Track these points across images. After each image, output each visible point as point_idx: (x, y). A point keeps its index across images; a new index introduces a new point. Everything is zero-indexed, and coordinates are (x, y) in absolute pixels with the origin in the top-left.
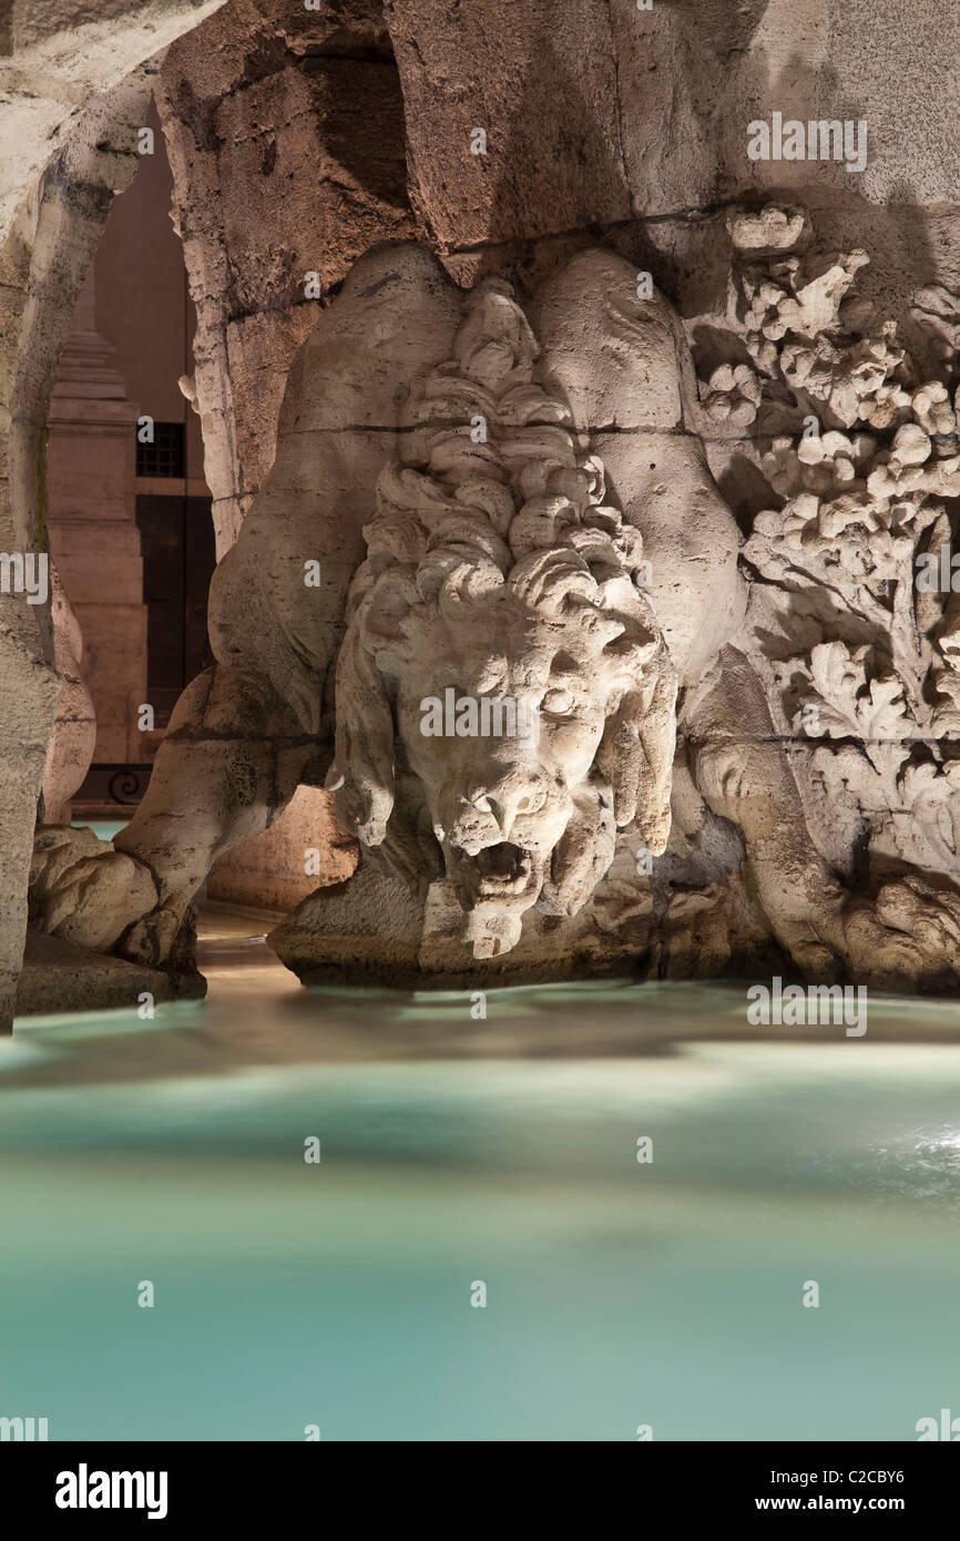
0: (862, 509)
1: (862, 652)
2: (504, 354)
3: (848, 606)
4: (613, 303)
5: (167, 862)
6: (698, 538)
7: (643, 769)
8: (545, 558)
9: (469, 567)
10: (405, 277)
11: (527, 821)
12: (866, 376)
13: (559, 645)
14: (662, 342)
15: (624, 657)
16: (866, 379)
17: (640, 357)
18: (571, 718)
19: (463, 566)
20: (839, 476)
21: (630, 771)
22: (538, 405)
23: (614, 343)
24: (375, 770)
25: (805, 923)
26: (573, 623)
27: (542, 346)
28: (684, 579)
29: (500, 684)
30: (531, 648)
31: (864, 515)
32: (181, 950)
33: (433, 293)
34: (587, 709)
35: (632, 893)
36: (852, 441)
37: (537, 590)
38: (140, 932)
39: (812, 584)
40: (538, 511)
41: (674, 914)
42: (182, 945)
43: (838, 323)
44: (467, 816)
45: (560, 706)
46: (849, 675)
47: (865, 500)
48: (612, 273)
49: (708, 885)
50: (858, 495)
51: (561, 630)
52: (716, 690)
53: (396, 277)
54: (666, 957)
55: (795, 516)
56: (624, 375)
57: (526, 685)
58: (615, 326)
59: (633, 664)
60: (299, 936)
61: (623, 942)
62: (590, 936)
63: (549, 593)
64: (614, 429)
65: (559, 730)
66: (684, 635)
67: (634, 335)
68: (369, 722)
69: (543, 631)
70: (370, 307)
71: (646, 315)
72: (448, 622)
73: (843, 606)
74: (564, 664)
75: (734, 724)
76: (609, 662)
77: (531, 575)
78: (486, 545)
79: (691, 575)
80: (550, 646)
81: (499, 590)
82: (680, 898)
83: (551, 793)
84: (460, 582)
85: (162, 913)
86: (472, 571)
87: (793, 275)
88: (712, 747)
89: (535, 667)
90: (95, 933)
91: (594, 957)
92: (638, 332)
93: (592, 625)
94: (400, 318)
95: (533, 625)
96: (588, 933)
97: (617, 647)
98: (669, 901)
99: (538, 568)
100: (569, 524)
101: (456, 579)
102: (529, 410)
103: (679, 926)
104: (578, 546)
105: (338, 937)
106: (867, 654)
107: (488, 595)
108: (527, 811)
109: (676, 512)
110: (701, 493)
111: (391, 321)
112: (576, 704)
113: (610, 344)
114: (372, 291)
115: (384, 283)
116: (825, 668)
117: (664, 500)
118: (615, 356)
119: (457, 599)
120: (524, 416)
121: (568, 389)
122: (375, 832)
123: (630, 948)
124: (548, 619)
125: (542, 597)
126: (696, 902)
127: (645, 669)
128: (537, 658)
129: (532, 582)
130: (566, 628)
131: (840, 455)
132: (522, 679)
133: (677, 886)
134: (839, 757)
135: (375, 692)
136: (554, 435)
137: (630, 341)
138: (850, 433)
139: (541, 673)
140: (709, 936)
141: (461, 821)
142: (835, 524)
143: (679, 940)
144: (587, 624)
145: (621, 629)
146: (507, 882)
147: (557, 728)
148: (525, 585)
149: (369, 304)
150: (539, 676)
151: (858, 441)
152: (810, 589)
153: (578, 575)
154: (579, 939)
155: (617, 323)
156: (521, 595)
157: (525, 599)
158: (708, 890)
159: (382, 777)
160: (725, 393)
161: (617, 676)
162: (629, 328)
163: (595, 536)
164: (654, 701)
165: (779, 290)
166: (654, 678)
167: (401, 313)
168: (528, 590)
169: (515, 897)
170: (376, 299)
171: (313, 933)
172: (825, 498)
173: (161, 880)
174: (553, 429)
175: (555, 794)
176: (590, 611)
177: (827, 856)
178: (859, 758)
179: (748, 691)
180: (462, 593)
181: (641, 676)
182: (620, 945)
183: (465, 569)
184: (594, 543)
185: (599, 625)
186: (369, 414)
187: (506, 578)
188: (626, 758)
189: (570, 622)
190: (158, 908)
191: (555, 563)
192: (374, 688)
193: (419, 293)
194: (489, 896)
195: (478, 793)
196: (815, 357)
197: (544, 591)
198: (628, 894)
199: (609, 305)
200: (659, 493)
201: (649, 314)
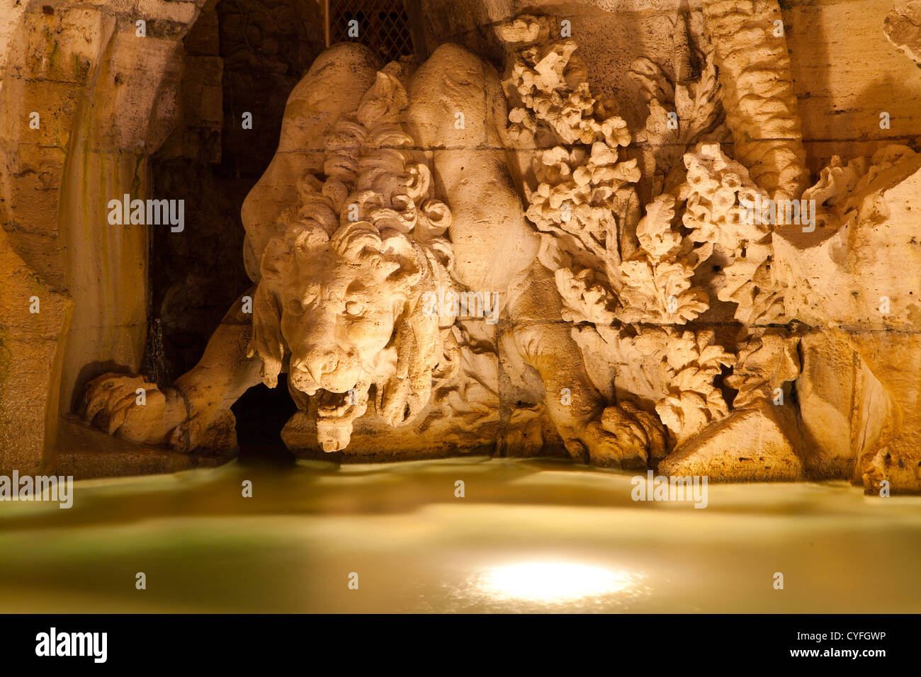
0: (570, 192)
1: (583, 274)
2: (377, 106)
3: (585, 246)
4: (448, 75)
5: (194, 394)
6: (486, 210)
7: (413, 345)
8: (349, 227)
9: (307, 232)
10: (338, 64)
11: (327, 377)
12: (568, 115)
13: (355, 276)
14: (473, 96)
15: (397, 282)
16: (568, 117)
17: (455, 106)
18: (362, 318)
19: (304, 232)
20: (561, 172)
21: (405, 347)
22: (387, 136)
23: (445, 98)
24: (267, 346)
25: (571, 428)
26: (366, 264)
27: (409, 101)
28: (474, 233)
29: (315, 300)
30: (334, 279)
31: (572, 194)
32: (221, 441)
33: (355, 72)
34: (372, 312)
35: (486, 409)
36: (570, 152)
37: (344, 245)
38: (178, 433)
39: (565, 233)
40: (354, 200)
41: (513, 421)
42: (222, 438)
43: (565, 84)
44: (295, 374)
45: (355, 311)
46: (575, 287)
47: (573, 185)
48: (451, 58)
49: (536, 405)
50: (569, 183)
51: (357, 268)
52: (524, 294)
53: (332, 64)
54: (505, 446)
55: (539, 196)
56: (447, 116)
57: (329, 300)
58: (446, 88)
59: (403, 286)
60: (291, 433)
61: (478, 437)
62: (452, 435)
63: (350, 247)
64: (442, 148)
65: (353, 325)
66: (478, 265)
67: (456, 93)
68: (264, 319)
69: (344, 269)
70: (314, 82)
71: (467, 81)
72: (298, 263)
73: (581, 246)
74: (355, 287)
75: (535, 313)
76: (389, 285)
77: (341, 237)
78: (321, 220)
79: (478, 230)
80: (348, 276)
81: (325, 245)
82: (518, 411)
83: (341, 361)
84: (303, 241)
85: (191, 423)
86: (309, 235)
87: (534, 57)
88: (520, 326)
89: (335, 290)
90: (139, 435)
91: (459, 446)
92: (457, 92)
93: (378, 264)
94: (331, 87)
95: (338, 265)
96: (451, 433)
97: (396, 276)
98: (512, 413)
99: (345, 233)
100: (374, 206)
101: (301, 239)
102: (381, 139)
103: (516, 427)
104: (375, 219)
105: (310, 434)
106: (587, 274)
107: (318, 249)
108: (325, 372)
109: (473, 195)
110: (493, 183)
111: (325, 90)
112: (365, 310)
113: (442, 98)
114: (319, 71)
115: (324, 68)
116: (562, 282)
117: (467, 188)
118: (445, 106)
119: (301, 251)
120: (377, 143)
121: (420, 125)
122: (270, 381)
123: (482, 440)
124: (349, 261)
125: (347, 249)
126: (526, 414)
127: (413, 289)
128: (337, 285)
129: (341, 241)
130: (361, 267)
131: (563, 160)
132: (327, 297)
133: (521, 405)
134: (582, 333)
135: (269, 303)
136: (390, 154)
137: (452, 97)
138: (568, 148)
139: (339, 292)
140: (530, 434)
141: (294, 377)
142: (556, 201)
143: (512, 436)
144: (375, 264)
145: (397, 266)
146: (333, 410)
147: (352, 323)
148: (338, 243)
149: (314, 80)
150: (337, 294)
151: (574, 152)
152: (564, 236)
153: (367, 237)
154: (445, 436)
155: (448, 86)
156: (336, 248)
157: (338, 250)
158: (536, 408)
159: (271, 350)
160: (518, 124)
161: (394, 293)
162: (453, 89)
163: (387, 213)
164: (416, 307)
165: (522, 66)
166: (418, 294)
167: (331, 85)
168: (339, 245)
169: (338, 418)
170: (319, 77)
171: (299, 431)
172: (553, 185)
173: (190, 404)
174: (390, 150)
175: (344, 361)
176: (376, 257)
177: (600, 388)
178: (594, 334)
179: (549, 293)
180: (303, 248)
181: (409, 293)
182: (477, 438)
183: (306, 233)
184: (385, 217)
185: (382, 264)
186: (307, 142)
187: (330, 238)
188: (403, 339)
189: (364, 263)
190: (188, 419)
191: (356, 229)
192: (268, 300)
193: (346, 73)
194: (323, 417)
195: (297, 362)
196: (550, 104)
197: (347, 246)
198: (483, 410)
199: (445, 76)
200: (464, 184)
201: (469, 81)
